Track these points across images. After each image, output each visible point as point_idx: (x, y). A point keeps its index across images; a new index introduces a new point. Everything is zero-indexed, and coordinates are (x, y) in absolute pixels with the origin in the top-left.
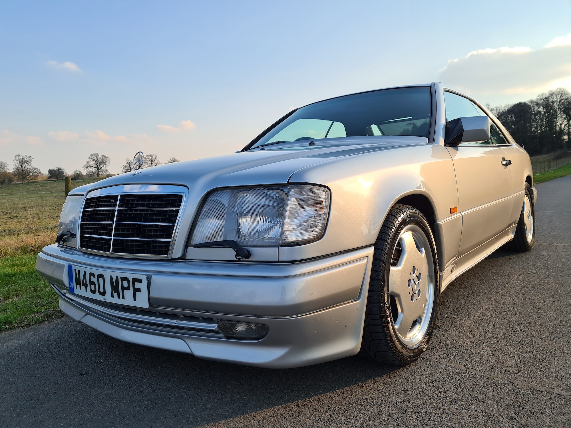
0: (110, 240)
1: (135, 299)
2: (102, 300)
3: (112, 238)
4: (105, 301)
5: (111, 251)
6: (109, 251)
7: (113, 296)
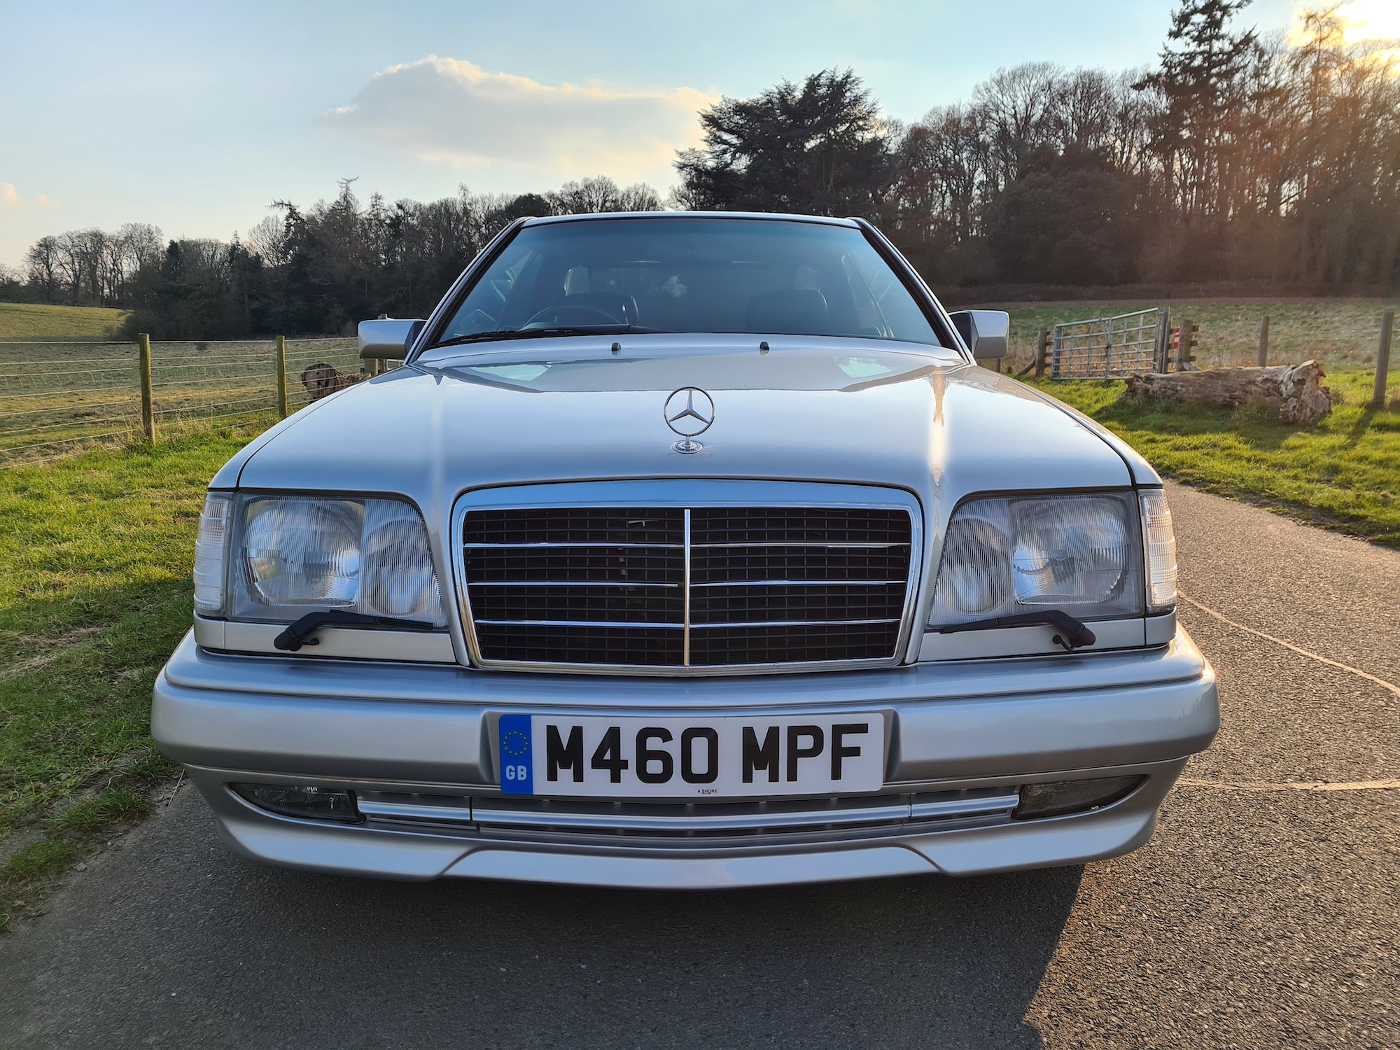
0: (682, 631)
1: (836, 774)
2: (700, 795)
3: (687, 626)
4: (713, 795)
6: (682, 663)
7: (747, 777)
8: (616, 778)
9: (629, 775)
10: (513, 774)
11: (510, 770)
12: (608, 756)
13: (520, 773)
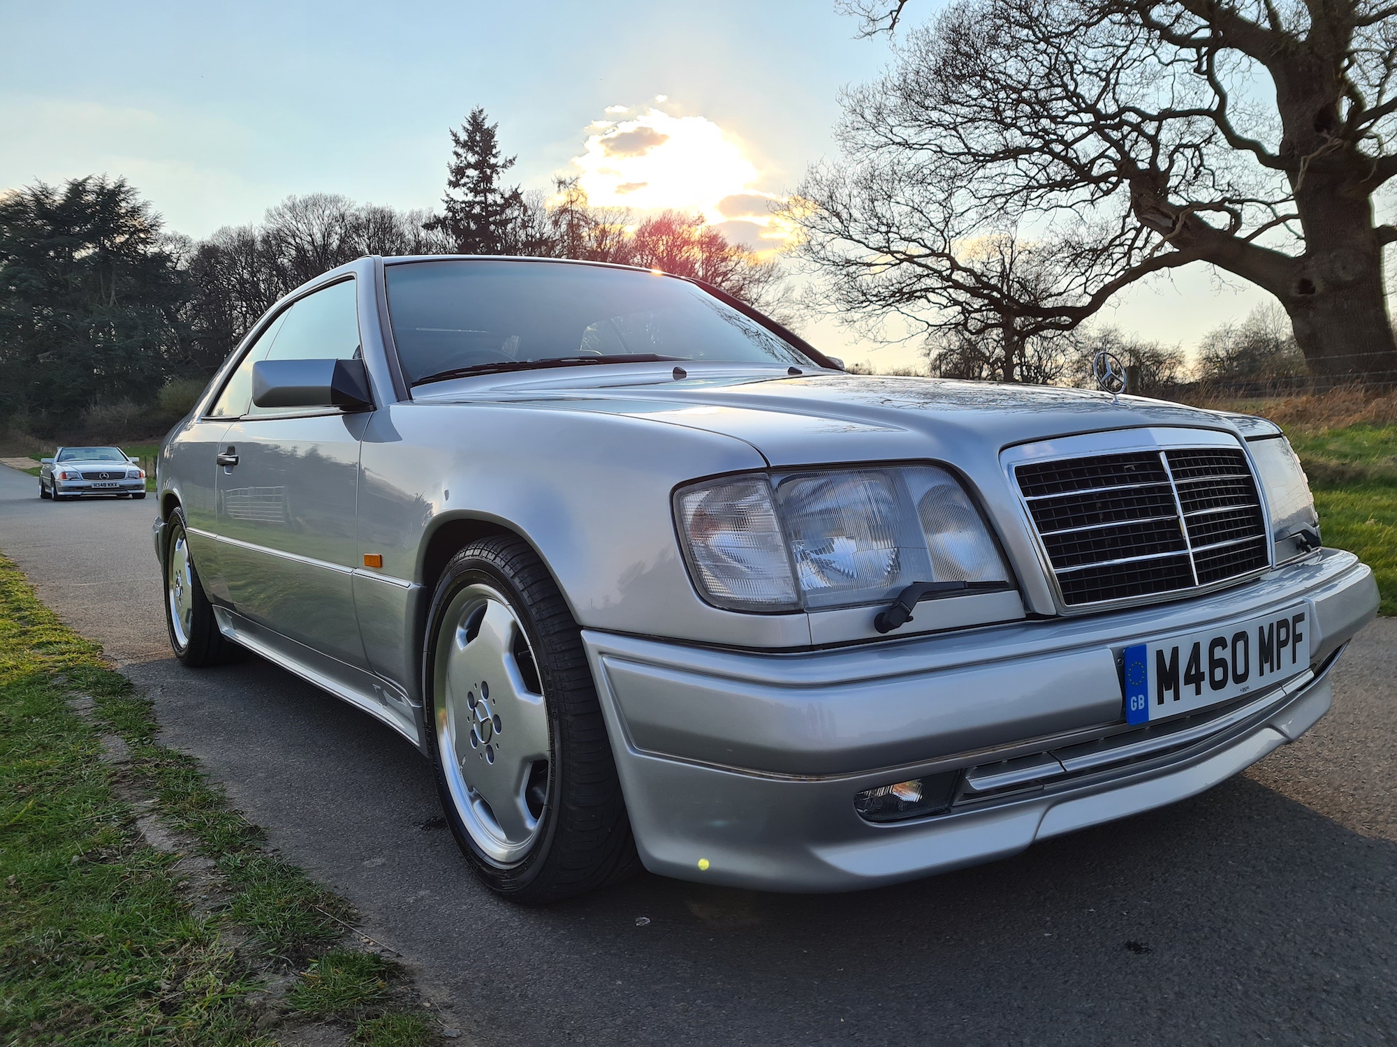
5: (1197, 583)
8: (1198, 692)
9: (1205, 685)
10: (1135, 704)
11: (1134, 701)
12: (1193, 672)
13: (1140, 702)
